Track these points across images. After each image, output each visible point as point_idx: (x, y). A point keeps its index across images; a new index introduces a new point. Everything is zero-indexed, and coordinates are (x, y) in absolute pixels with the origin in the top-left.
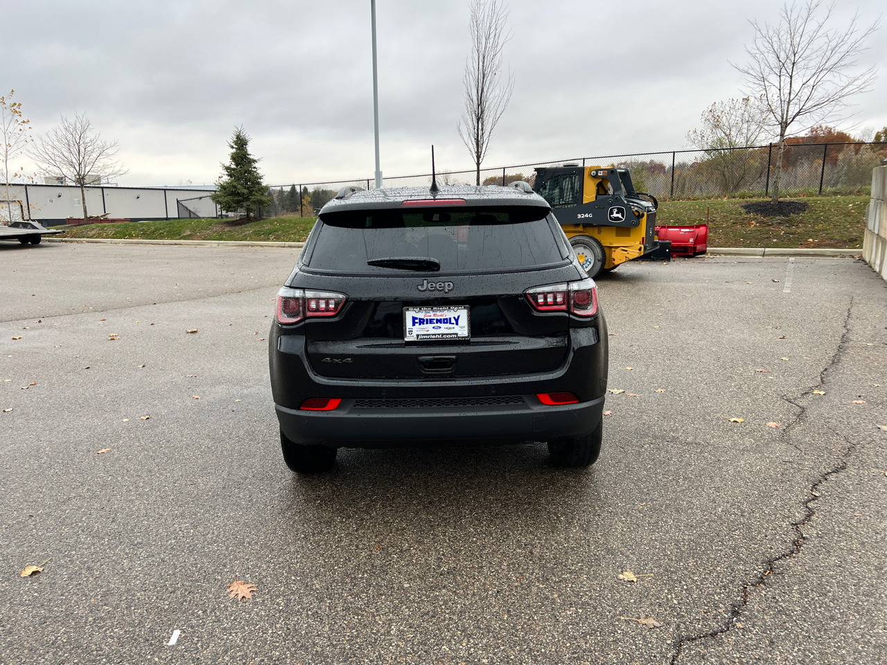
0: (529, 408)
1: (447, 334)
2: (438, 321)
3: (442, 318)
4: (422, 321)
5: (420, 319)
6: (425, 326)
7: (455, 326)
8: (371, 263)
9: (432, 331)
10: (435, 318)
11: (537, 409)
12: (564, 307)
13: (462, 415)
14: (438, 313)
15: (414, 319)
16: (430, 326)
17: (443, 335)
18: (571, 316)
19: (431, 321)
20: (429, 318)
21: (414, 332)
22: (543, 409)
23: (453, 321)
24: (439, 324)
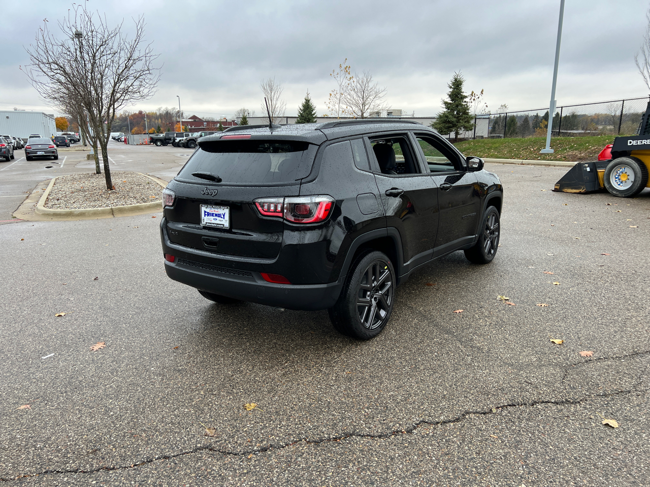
0: (256, 282)
1: (219, 224)
2: (216, 215)
3: (218, 213)
4: (209, 214)
5: (208, 213)
6: (210, 217)
7: (222, 219)
8: (194, 175)
9: (214, 221)
10: (215, 213)
11: (261, 283)
12: (280, 215)
14: (216, 210)
15: (205, 212)
16: (212, 218)
17: (217, 224)
18: (285, 221)
19: (212, 215)
20: (212, 212)
21: (206, 220)
22: (266, 284)
23: (222, 216)
24: (216, 217)
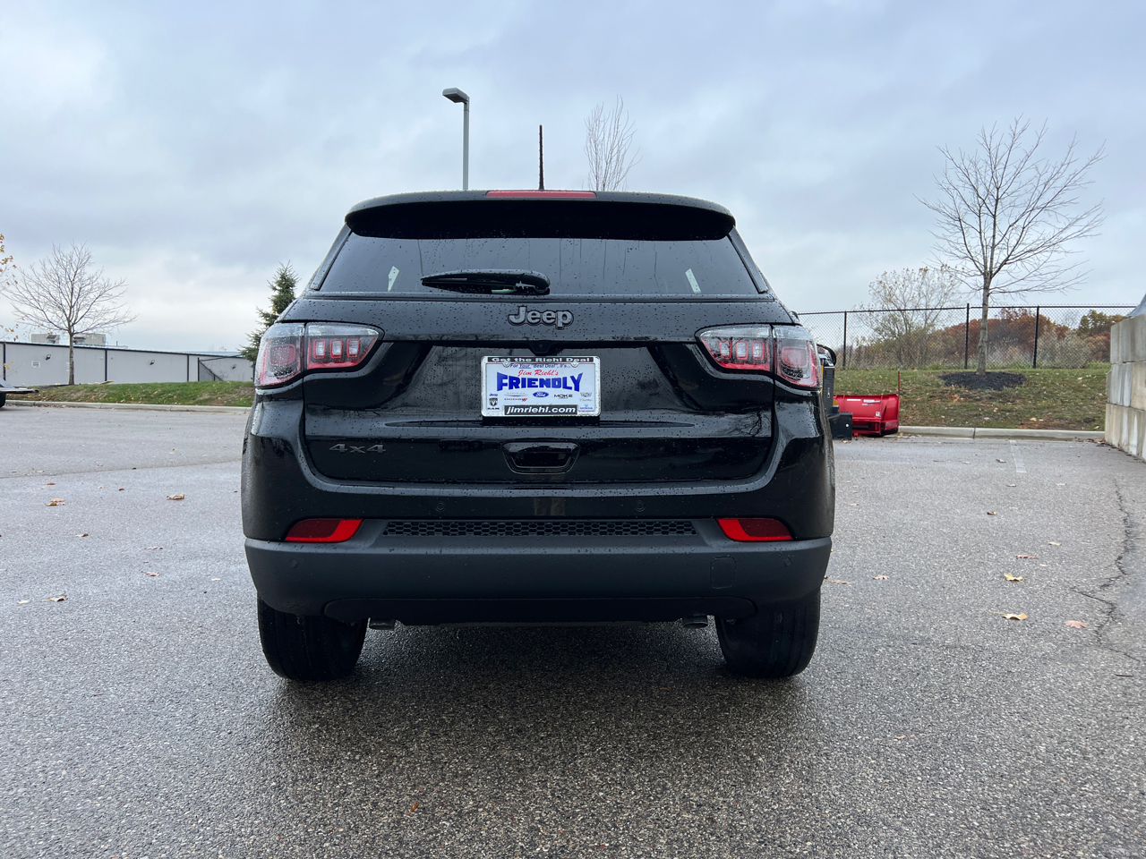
0: (705, 544)
1: (558, 407)
2: (543, 383)
3: (551, 377)
4: (514, 383)
5: (512, 378)
6: (520, 391)
7: (573, 392)
8: (429, 282)
9: (532, 401)
10: (538, 377)
11: (718, 546)
12: (767, 367)
13: (583, 551)
14: (545, 369)
15: (501, 377)
16: (529, 391)
17: (551, 407)
18: (777, 383)
19: (531, 383)
20: (527, 377)
22: (729, 546)
23: (570, 383)
24: (545, 389)
